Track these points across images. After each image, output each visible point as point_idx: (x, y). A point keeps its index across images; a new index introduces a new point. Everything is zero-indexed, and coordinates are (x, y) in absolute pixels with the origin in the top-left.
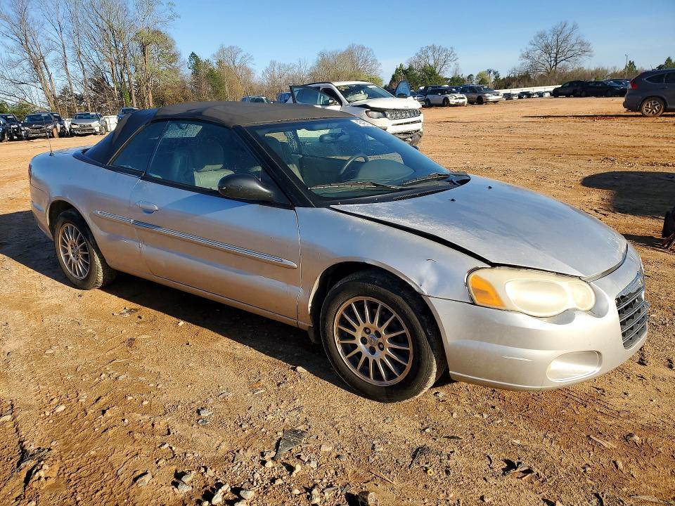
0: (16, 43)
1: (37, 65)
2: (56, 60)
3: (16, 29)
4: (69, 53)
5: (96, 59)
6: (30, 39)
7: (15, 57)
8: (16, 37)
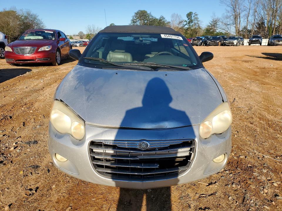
0: (231, 9)
1: (236, 17)
2: (245, 15)
3: (233, 3)
4: (251, 12)
5: (262, 14)
6: (237, 7)
7: (229, 14)
8: (232, 6)
